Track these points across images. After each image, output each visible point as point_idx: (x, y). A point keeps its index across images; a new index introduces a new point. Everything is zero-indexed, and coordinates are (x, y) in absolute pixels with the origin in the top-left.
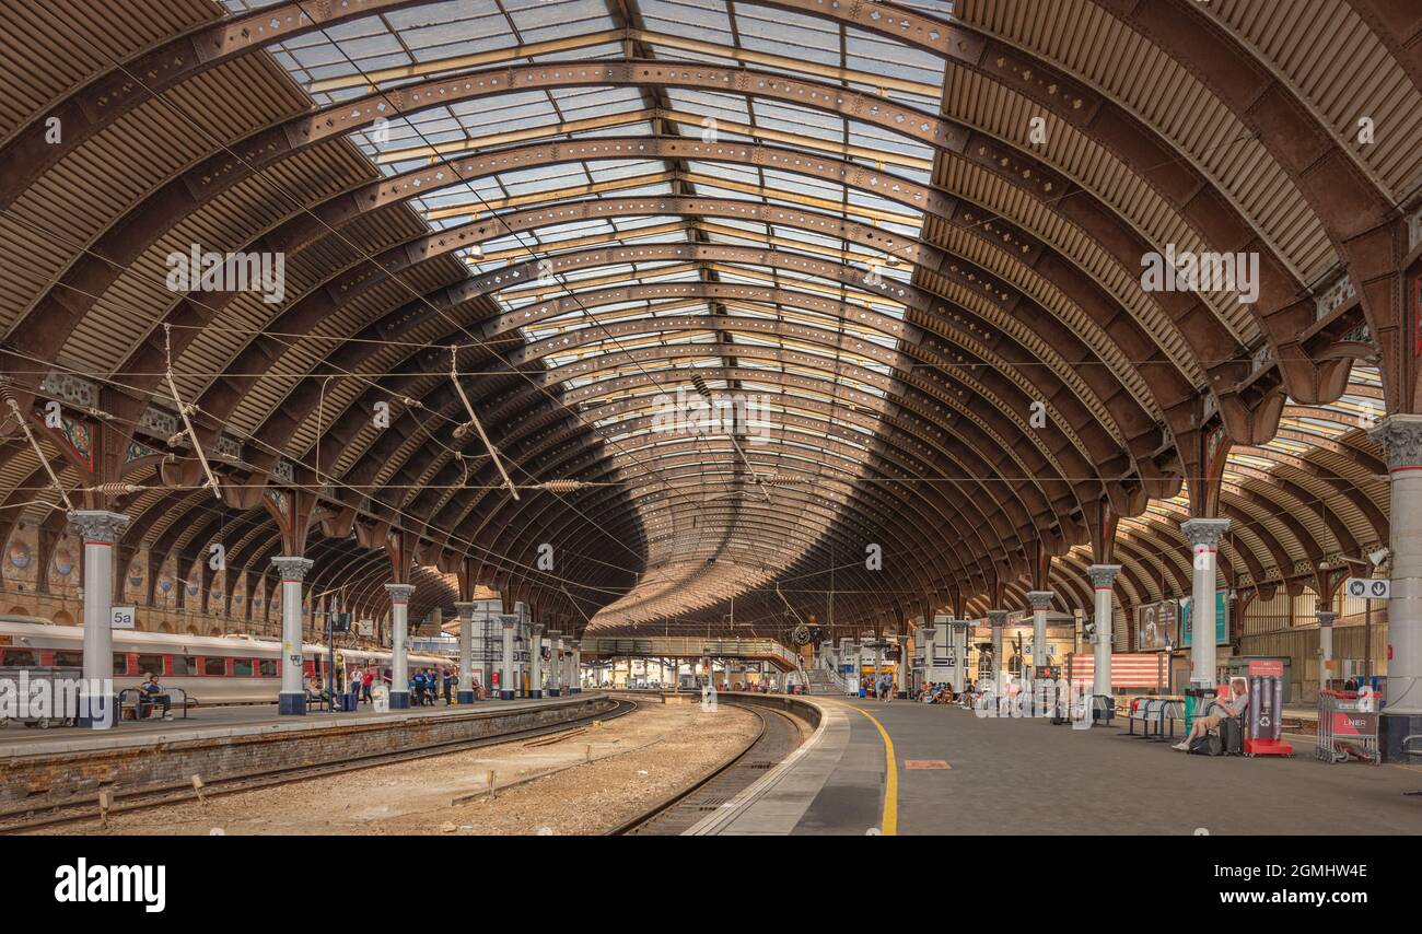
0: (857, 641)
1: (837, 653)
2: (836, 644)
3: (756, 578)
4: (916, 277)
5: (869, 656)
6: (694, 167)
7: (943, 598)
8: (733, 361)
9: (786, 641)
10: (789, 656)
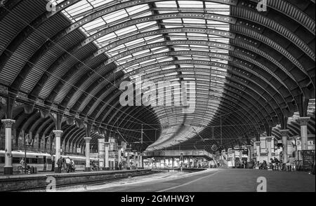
0: (233, 149)
1: (227, 154)
2: (226, 151)
3: (199, 130)
4: (230, 42)
5: (238, 154)
6: (164, 21)
7: (262, 129)
8: (180, 73)
9: (209, 150)
10: (211, 156)
